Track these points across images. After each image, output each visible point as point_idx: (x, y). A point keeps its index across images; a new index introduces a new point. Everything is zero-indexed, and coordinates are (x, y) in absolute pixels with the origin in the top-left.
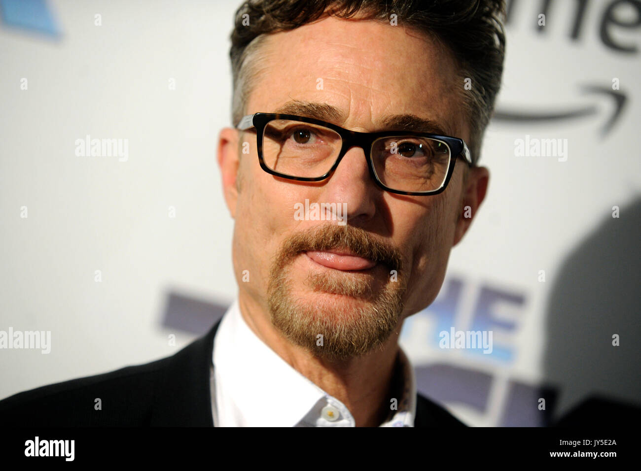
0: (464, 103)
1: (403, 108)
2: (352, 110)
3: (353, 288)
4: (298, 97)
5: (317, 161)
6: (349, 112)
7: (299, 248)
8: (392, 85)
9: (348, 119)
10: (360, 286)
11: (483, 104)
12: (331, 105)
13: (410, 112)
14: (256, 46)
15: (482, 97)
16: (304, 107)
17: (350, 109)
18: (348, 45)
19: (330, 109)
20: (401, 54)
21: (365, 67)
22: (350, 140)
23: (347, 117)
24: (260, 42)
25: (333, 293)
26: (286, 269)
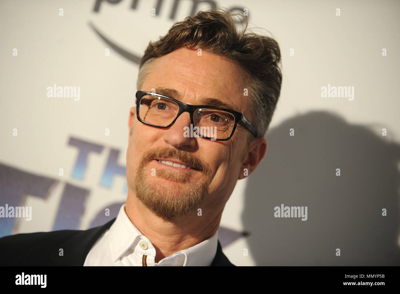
0: (249, 100)
1: (213, 95)
2: (186, 94)
3: (178, 178)
4: (161, 86)
5: (167, 118)
6: (184, 94)
7: (152, 157)
8: (209, 83)
9: (184, 98)
10: (181, 177)
11: (261, 103)
12: (176, 89)
13: (216, 97)
14: (149, 63)
15: (261, 99)
16: (163, 90)
17: (185, 93)
18: (190, 62)
19: (175, 92)
20: (216, 69)
21: (196, 73)
22: (184, 108)
23: (184, 97)
24: (151, 61)
25: (167, 179)
26: (145, 168)
